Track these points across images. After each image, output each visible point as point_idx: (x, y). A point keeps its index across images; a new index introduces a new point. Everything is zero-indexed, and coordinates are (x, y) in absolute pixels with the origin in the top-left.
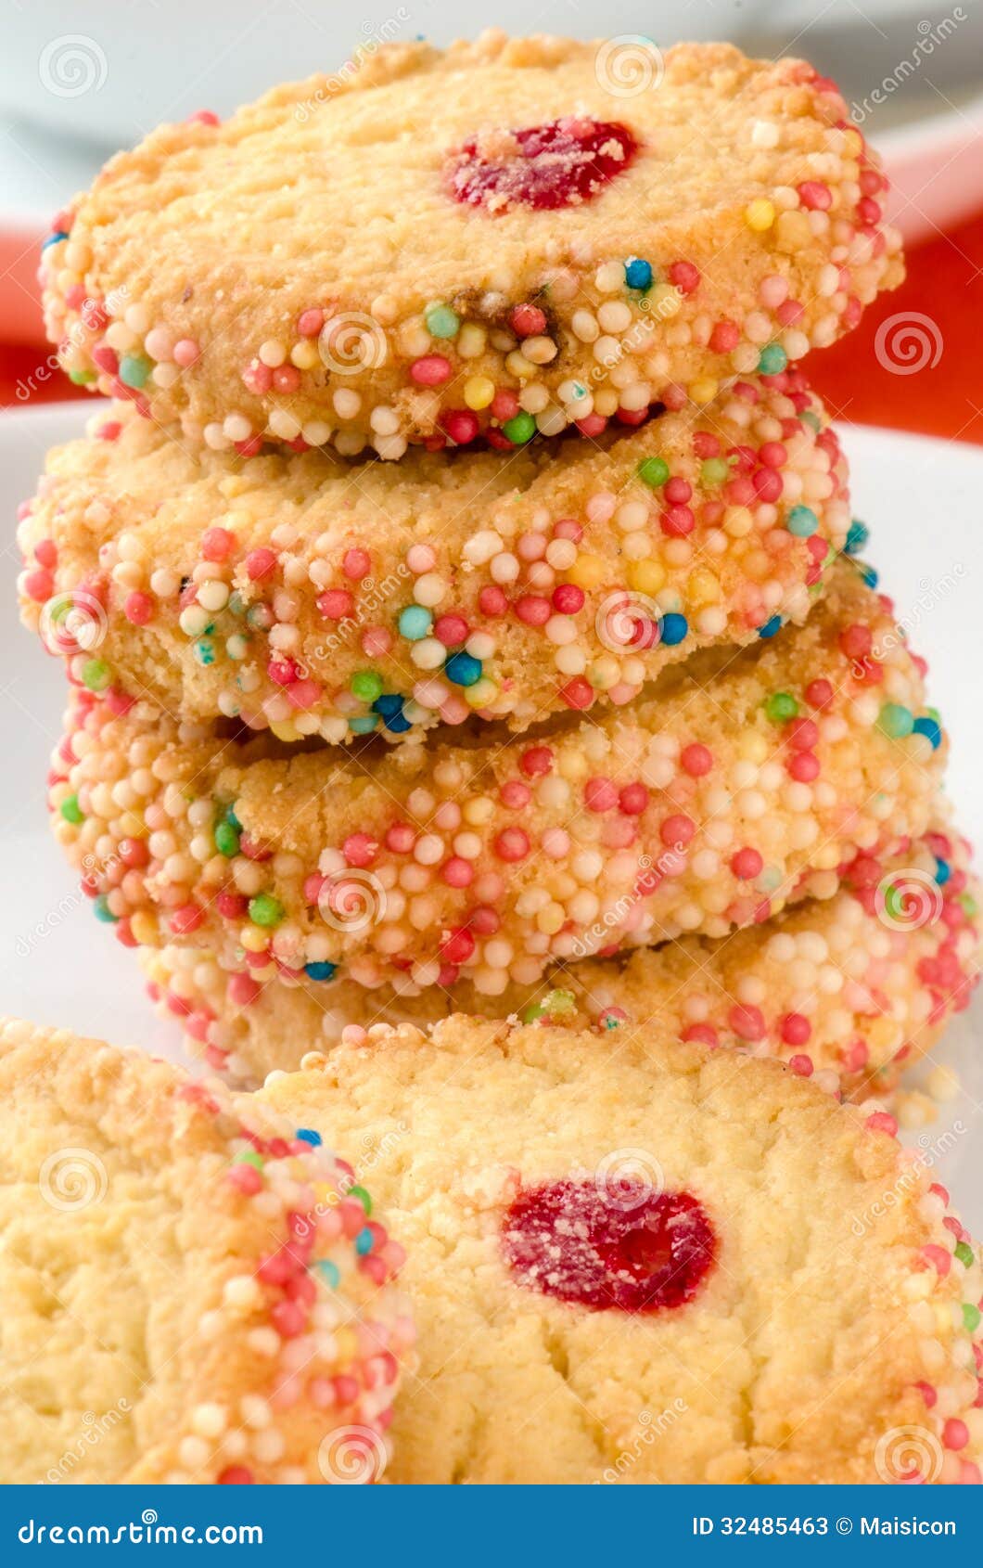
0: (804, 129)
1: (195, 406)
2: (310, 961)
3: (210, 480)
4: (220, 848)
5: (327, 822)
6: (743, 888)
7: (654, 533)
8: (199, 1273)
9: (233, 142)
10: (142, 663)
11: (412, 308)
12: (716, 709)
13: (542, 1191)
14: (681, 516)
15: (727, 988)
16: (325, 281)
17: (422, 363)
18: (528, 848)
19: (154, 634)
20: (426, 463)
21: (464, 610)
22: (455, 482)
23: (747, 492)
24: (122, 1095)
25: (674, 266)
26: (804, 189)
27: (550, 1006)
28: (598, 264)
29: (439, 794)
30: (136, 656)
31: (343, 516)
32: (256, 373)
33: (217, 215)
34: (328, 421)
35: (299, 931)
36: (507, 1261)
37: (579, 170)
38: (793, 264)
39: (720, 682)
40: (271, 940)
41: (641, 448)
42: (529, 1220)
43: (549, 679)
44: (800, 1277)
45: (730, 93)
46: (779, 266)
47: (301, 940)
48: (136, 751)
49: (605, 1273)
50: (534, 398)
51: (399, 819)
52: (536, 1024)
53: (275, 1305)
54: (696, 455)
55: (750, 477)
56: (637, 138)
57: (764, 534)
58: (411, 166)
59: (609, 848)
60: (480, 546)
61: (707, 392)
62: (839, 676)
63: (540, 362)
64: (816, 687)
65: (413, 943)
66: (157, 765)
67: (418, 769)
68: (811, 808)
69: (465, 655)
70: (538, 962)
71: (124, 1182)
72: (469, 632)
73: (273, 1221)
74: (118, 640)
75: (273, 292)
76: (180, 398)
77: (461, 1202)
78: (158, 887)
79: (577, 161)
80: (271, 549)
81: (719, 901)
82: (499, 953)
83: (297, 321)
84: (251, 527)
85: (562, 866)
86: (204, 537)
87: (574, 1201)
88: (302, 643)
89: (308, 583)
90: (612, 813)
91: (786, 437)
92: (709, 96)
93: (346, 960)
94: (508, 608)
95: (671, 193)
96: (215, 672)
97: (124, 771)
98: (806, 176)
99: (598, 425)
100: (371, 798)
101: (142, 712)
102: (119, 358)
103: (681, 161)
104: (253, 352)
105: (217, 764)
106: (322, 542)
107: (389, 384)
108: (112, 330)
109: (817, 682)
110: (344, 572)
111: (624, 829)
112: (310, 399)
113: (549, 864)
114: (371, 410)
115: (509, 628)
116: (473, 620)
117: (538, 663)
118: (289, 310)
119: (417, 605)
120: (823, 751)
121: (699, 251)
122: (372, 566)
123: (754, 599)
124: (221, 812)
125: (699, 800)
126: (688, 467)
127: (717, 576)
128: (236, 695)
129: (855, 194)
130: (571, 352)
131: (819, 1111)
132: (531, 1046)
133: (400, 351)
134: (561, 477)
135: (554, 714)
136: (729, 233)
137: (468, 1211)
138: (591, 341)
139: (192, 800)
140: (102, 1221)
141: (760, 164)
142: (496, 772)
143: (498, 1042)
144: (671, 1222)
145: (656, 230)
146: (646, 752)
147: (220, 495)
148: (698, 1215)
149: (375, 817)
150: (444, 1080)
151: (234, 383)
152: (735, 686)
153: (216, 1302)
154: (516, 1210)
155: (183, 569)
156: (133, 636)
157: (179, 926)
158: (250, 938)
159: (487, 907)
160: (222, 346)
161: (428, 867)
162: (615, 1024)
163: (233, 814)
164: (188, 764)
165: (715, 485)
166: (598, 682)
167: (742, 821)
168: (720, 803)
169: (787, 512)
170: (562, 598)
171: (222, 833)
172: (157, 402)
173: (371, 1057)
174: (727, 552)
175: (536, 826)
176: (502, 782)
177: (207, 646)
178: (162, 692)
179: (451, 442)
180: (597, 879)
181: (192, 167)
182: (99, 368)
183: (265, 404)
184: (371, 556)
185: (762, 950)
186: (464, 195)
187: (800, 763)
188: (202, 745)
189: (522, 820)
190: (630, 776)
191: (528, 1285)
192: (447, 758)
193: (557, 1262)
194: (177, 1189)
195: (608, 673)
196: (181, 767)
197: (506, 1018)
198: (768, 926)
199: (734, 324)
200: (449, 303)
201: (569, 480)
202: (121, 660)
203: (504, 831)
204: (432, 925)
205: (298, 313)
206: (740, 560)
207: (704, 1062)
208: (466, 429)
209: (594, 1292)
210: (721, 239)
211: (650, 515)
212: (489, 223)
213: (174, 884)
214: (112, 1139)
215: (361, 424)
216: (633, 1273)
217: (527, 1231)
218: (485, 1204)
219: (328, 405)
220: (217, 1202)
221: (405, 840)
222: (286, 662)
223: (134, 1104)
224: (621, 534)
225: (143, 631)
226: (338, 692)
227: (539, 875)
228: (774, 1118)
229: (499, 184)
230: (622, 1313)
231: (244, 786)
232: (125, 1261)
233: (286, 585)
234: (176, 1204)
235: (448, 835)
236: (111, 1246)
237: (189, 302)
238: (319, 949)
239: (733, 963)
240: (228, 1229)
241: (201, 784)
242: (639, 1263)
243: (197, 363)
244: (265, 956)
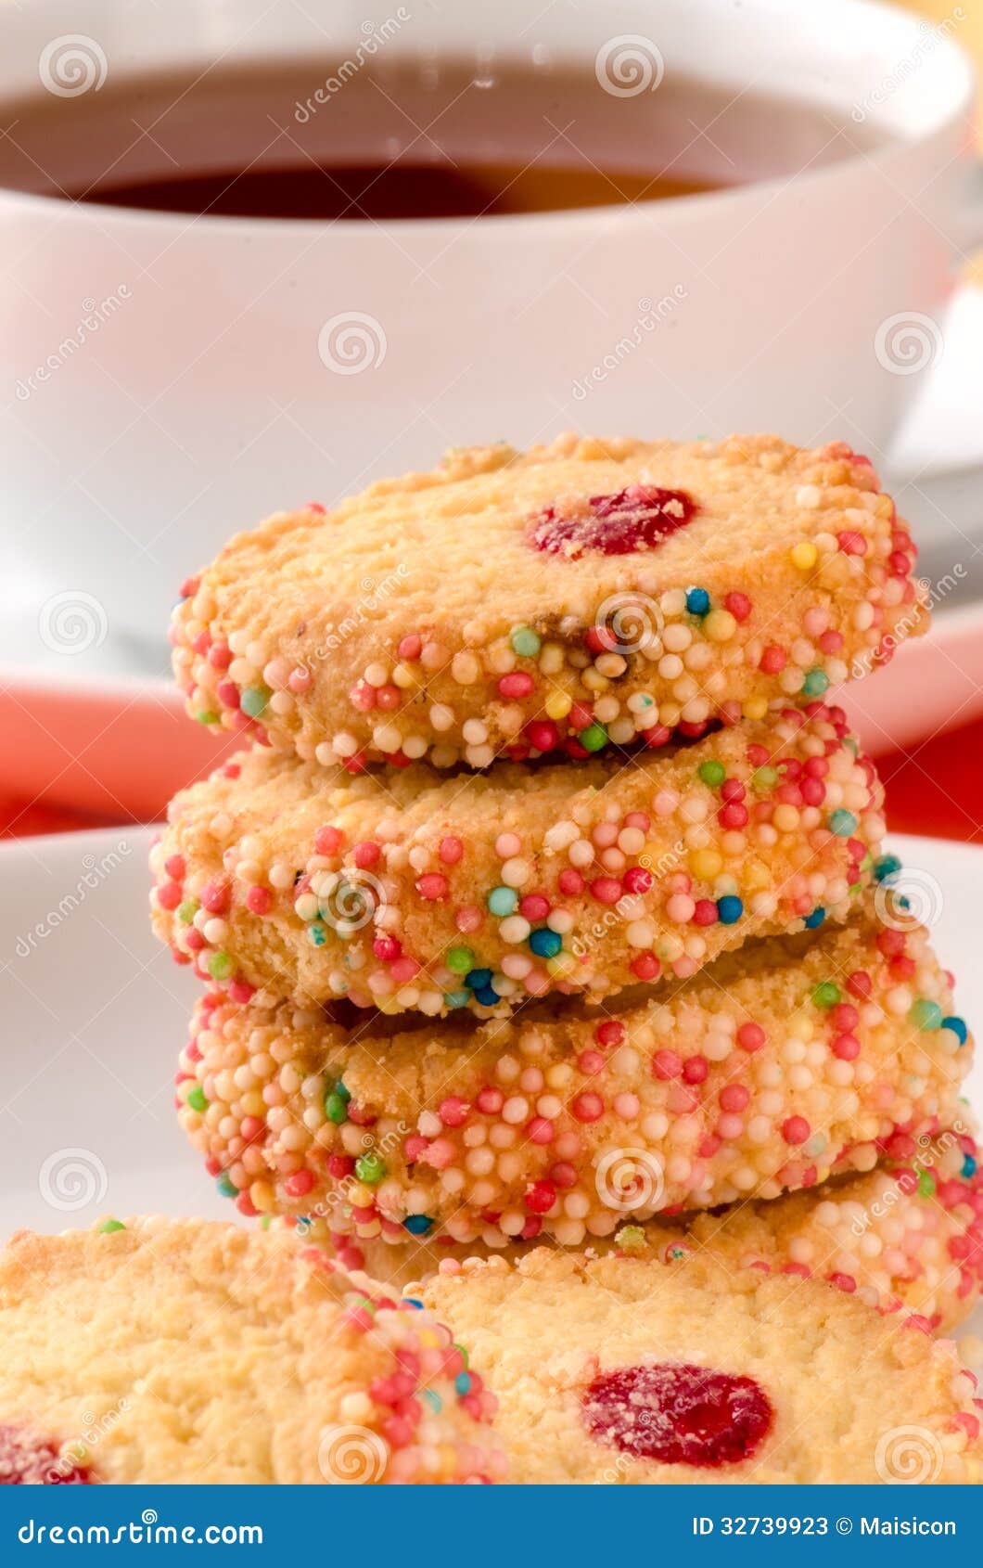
0: (842, 492)
1: (308, 727)
2: (410, 1214)
3: (321, 796)
4: (330, 1116)
5: (426, 1088)
6: (793, 1153)
7: (712, 826)
8: (318, 1398)
9: (339, 521)
10: (261, 954)
11: (498, 631)
12: (768, 996)
13: (617, 1375)
14: (736, 811)
15: (778, 1248)
16: (422, 612)
17: (509, 678)
18: (603, 1111)
19: (272, 924)
20: (512, 773)
21: (546, 890)
22: (537, 786)
23: (794, 795)
24: (249, 1262)
25: (728, 596)
26: (842, 537)
27: (623, 1239)
28: (662, 592)
29: (524, 1060)
30: (255, 946)
31: (438, 814)
32: (362, 692)
33: (326, 569)
34: (424, 736)
35: (399, 1187)
36: (587, 1426)
37: (645, 523)
38: (833, 601)
39: (771, 974)
40: (376, 1195)
41: (701, 754)
42: (607, 1394)
43: (621, 953)
44: (846, 1440)
45: (778, 470)
46: (821, 601)
47: (401, 1195)
48: (254, 1039)
49: (674, 1434)
50: (607, 709)
51: (489, 1083)
52: (611, 1255)
53: (385, 1420)
54: (749, 763)
55: (797, 784)
56: (695, 503)
57: (810, 833)
58: (500, 528)
59: (674, 1113)
60: (560, 834)
61: (758, 709)
62: (876, 968)
63: (612, 676)
64: (856, 977)
65: (501, 1197)
66: (273, 1047)
67: (506, 1041)
68: (853, 1083)
69: (547, 930)
70: (612, 1216)
71: (250, 1333)
72: (550, 910)
73: (384, 1354)
74: (240, 932)
75: (376, 623)
76: (295, 722)
77: (546, 1383)
78: (274, 1156)
79: (643, 517)
80: (375, 842)
81: (771, 1163)
82: (576, 1204)
83: (398, 647)
84: (357, 826)
85: (633, 1126)
86: (317, 836)
87: (646, 1380)
88: (402, 923)
89: (409, 868)
90: (677, 1081)
91: (827, 755)
92: (757, 473)
93: (442, 1214)
94: (584, 889)
95: (725, 541)
96: (326, 953)
97: (244, 1058)
98: (843, 527)
99: (661, 735)
100: (464, 1066)
101: (260, 999)
102: (241, 691)
103: (733, 518)
104: (360, 674)
105: (327, 1044)
106: (420, 833)
107: (480, 698)
108: (234, 666)
109: (856, 973)
110: (440, 857)
111: (688, 1095)
112: (409, 715)
113: (622, 1124)
114: (463, 723)
115: (586, 907)
116: (553, 899)
117: (611, 939)
118: (390, 636)
119: (505, 886)
120: (861, 1032)
121: (751, 583)
122: (464, 851)
123: (801, 887)
124: (331, 1086)
125: (753, 1071)
126: (742, 772)
127: (769, 866)
128: (345, 974)
129: (887, 546)
130: (639, 668)
131: (862, 1318)
132: (605, 1273)
133: (490, 669)
134: (631, 777)
135: (627, 989)
136: (777, 570)
137: (553, 1390)
138: (656, 658)
139: (305, 1077)
140: (231, 1364)
141: (804, 519)
142: (574, 1043)
143: (577, 1271)
144: (732, 1396)
145: (714, 567)
146: (706, 1030)
147: (329, 806)
148: (756, 1391)
149: (466, 1081)
150: (529, 1299)
151: (342, 704)
152: (785, 976)
153: (335, 1418)
154: (594, 1388)
155: (297, 865)
156: (253, 928)
157: (294, 1189)
158: (357, 1194)
159: (568, 1163)
160: (332, 671)
161: (514, 1126)
162: (681, 1254)
163: (342, 1084)
164: (302, 1044)
165: (766, 788)
166: (664, 955)
167: (792, 1092)
168: (772, 1074)
169: (830, 814)
170: (630, 880)
171: (331, 1103)
172: (275, 729)
173: (465, 1282)
174: (777, 846)
175: (609, 1091)
176: (580, 1052)
177: (318, 930)
178: (280, 979)
179: (534, 754)
180: (664, 1139)
181: (305, 539)
182: (222, 705)
183: (369, 721)
184: (464, 843)
185: (810, 1215)
186: (544, 546)
187: (842, 1042)
188: (314, 1029)
189: (597, 1084)
190: (692, 1049)
191: (606, 1444)
192: (531, 1030)
193: (632, 1425)
194: (297, 1334)
195: (673, 946)
196: (295, 1046)
197: (584, 1252)
198: (813, 1194)
199: (781, 649)
200: (532, 626)
201: (639, 779)
202: (243, 949)
203: (582, 1094)
204: (518, 1178)
205: (399, 638)
206: (789, 854)
207: (760, 1284)
208: (547, 738)
209: (664, 1449)
210: (770, 575)
211: (709, 812)
212: (566, 566)
213: (288, 1152)
214: (240, 1300)
215: (455, 738)
216: (698, 1435)
217: (604, 1403)
218: (567, 1383)
219: (425, 719)
220: (334, 1337)
221: (493, 1101)
222: (389, 939)
223: (260, 1269)
224: (683, 826)
225: (262, 923)
226: (435, 967)
227: (612, 1135)
228: (822, 1325)
229: (575, 535)
230: (689, 1466)
231: (351, 1060)
232: (253, 1395)
233: (388, 870)
234: (297, 1348)
235: (532, 1098)
236: (240, 1384)
237: (303, 636)
238: (417, 1202)
239: (783, 1227)
240: (344, 1359)
241: (312, 1061)
242: (704, 1429)
243: (308, 689)
244: (371, 1212)
